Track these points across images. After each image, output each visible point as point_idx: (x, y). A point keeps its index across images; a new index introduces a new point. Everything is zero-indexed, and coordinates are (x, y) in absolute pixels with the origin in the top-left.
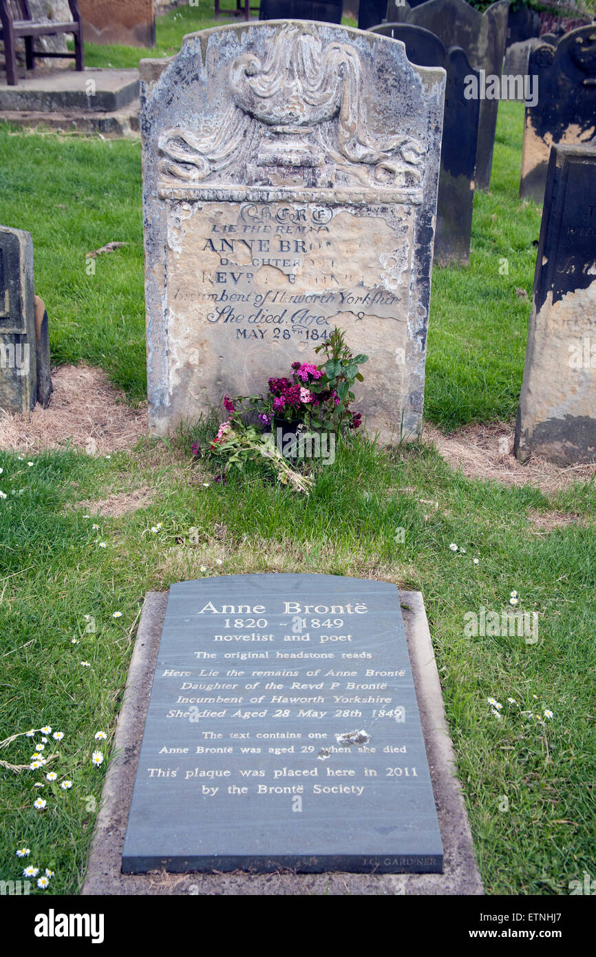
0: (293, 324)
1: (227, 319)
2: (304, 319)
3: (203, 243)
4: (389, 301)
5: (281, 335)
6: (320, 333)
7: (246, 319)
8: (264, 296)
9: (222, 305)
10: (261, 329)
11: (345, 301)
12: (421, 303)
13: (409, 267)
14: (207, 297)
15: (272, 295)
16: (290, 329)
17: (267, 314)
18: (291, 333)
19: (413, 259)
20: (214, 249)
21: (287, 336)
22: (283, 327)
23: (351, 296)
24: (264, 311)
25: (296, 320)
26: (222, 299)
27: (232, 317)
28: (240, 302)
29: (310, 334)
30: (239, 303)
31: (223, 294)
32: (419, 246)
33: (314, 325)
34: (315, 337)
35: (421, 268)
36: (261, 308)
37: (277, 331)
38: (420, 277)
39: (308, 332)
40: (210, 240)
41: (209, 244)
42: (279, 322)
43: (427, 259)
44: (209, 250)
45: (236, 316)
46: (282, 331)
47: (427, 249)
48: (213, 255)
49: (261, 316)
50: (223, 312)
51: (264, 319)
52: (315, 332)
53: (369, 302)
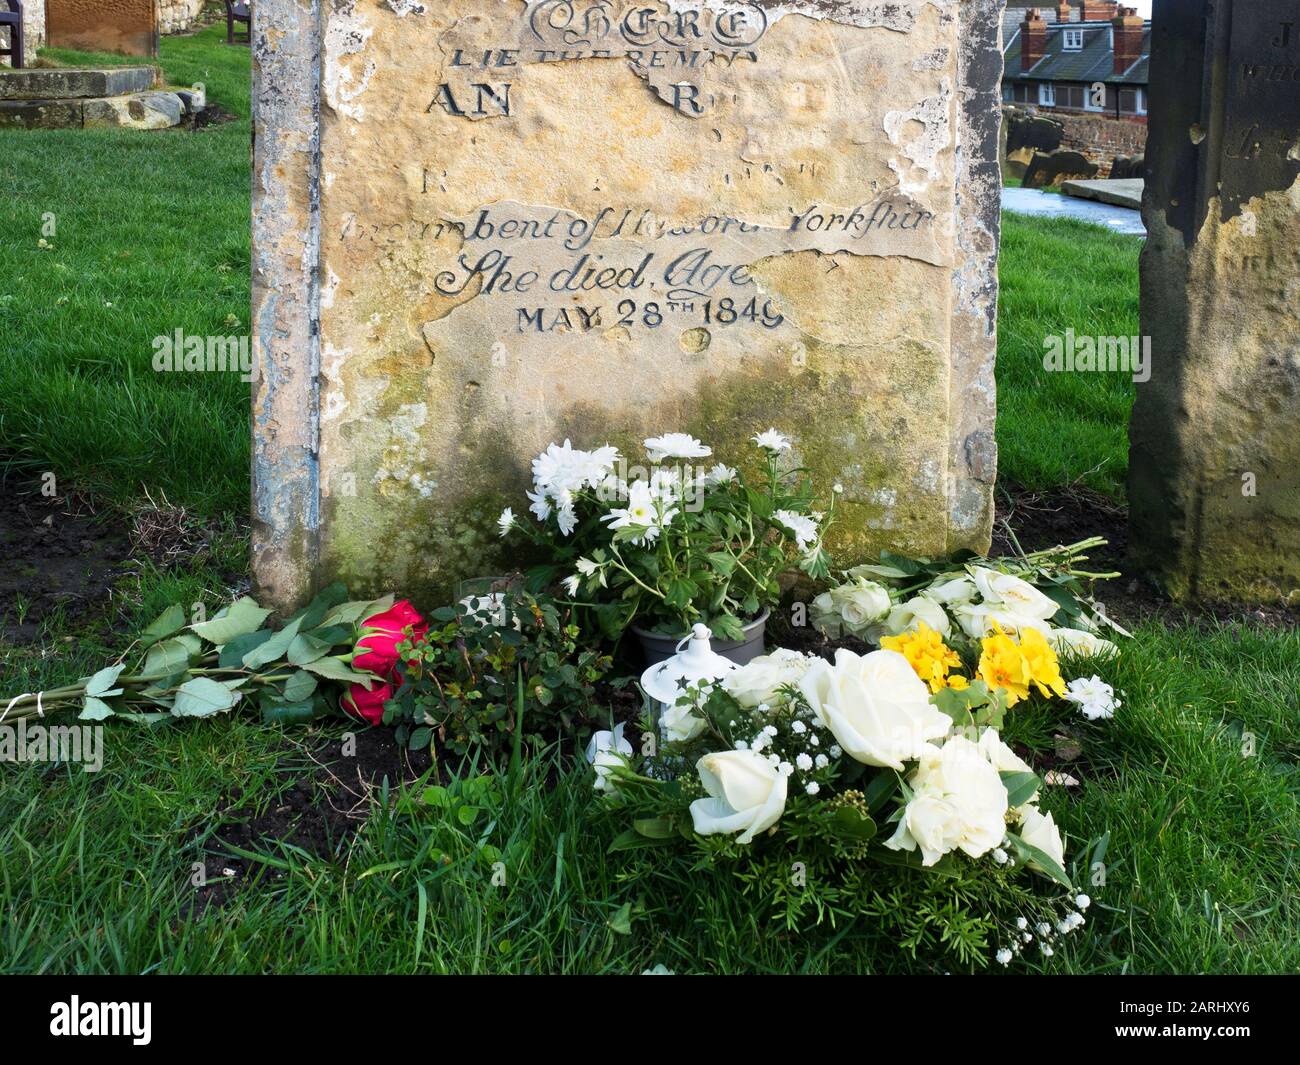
0: (670, 288)
1: (490, 287)
2: (698, 275)
3: (428, 93)
4: (909, 222)
5: (638, 317)
6: (738, 307)
7: (543, 281)
8: (590, 226)
9: (476, 250)
10: (584, 304)
11: (803, 225)
12: (981, 225)
13: (954, 142)
14: (435, 230)
15: (613, 219)
16: (662, 302)
17: (600, 266)
18: (664, 309)
19: (958, 121)
20: (455, 110)
21: (653, 319)
22: (642, 297)
23: (815, 212)
24: (593, 259)
25: (678, 277)
26: (476, 233)
27: (506, 277)
28: (528, 239)
29: (713, 312)
30: (523, 241)
31: (481, 222)
32: (971, 93)
33: (724, 289)
34: (728, 316)
35: (978, 142)
36: (586, 250)
37: (627, 308)
38: (976, 162)
39: (707, 307)
40: (446, 87)
41: (443, 98)
42: (633, 284)
43: (990, 123)
44: (442, 113)
45: (516, 275)
46: (640, 306)
47: (989, 100)
48: (451, 124)
49: (583, 271)
50: (479, 268)
51: (592, 280)
52: (726, 305)
53: (862, 225)
